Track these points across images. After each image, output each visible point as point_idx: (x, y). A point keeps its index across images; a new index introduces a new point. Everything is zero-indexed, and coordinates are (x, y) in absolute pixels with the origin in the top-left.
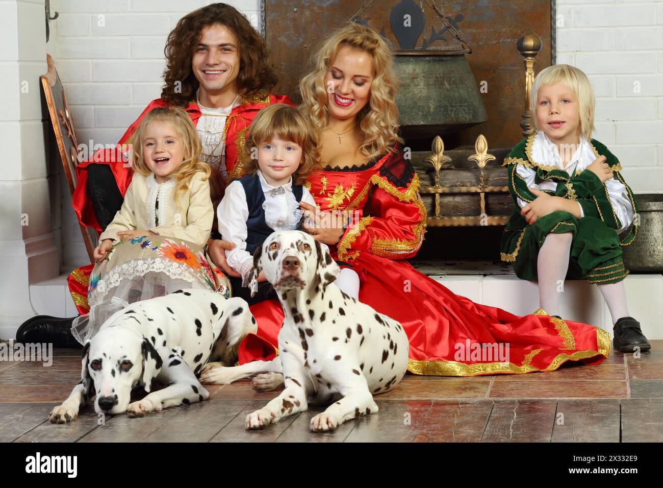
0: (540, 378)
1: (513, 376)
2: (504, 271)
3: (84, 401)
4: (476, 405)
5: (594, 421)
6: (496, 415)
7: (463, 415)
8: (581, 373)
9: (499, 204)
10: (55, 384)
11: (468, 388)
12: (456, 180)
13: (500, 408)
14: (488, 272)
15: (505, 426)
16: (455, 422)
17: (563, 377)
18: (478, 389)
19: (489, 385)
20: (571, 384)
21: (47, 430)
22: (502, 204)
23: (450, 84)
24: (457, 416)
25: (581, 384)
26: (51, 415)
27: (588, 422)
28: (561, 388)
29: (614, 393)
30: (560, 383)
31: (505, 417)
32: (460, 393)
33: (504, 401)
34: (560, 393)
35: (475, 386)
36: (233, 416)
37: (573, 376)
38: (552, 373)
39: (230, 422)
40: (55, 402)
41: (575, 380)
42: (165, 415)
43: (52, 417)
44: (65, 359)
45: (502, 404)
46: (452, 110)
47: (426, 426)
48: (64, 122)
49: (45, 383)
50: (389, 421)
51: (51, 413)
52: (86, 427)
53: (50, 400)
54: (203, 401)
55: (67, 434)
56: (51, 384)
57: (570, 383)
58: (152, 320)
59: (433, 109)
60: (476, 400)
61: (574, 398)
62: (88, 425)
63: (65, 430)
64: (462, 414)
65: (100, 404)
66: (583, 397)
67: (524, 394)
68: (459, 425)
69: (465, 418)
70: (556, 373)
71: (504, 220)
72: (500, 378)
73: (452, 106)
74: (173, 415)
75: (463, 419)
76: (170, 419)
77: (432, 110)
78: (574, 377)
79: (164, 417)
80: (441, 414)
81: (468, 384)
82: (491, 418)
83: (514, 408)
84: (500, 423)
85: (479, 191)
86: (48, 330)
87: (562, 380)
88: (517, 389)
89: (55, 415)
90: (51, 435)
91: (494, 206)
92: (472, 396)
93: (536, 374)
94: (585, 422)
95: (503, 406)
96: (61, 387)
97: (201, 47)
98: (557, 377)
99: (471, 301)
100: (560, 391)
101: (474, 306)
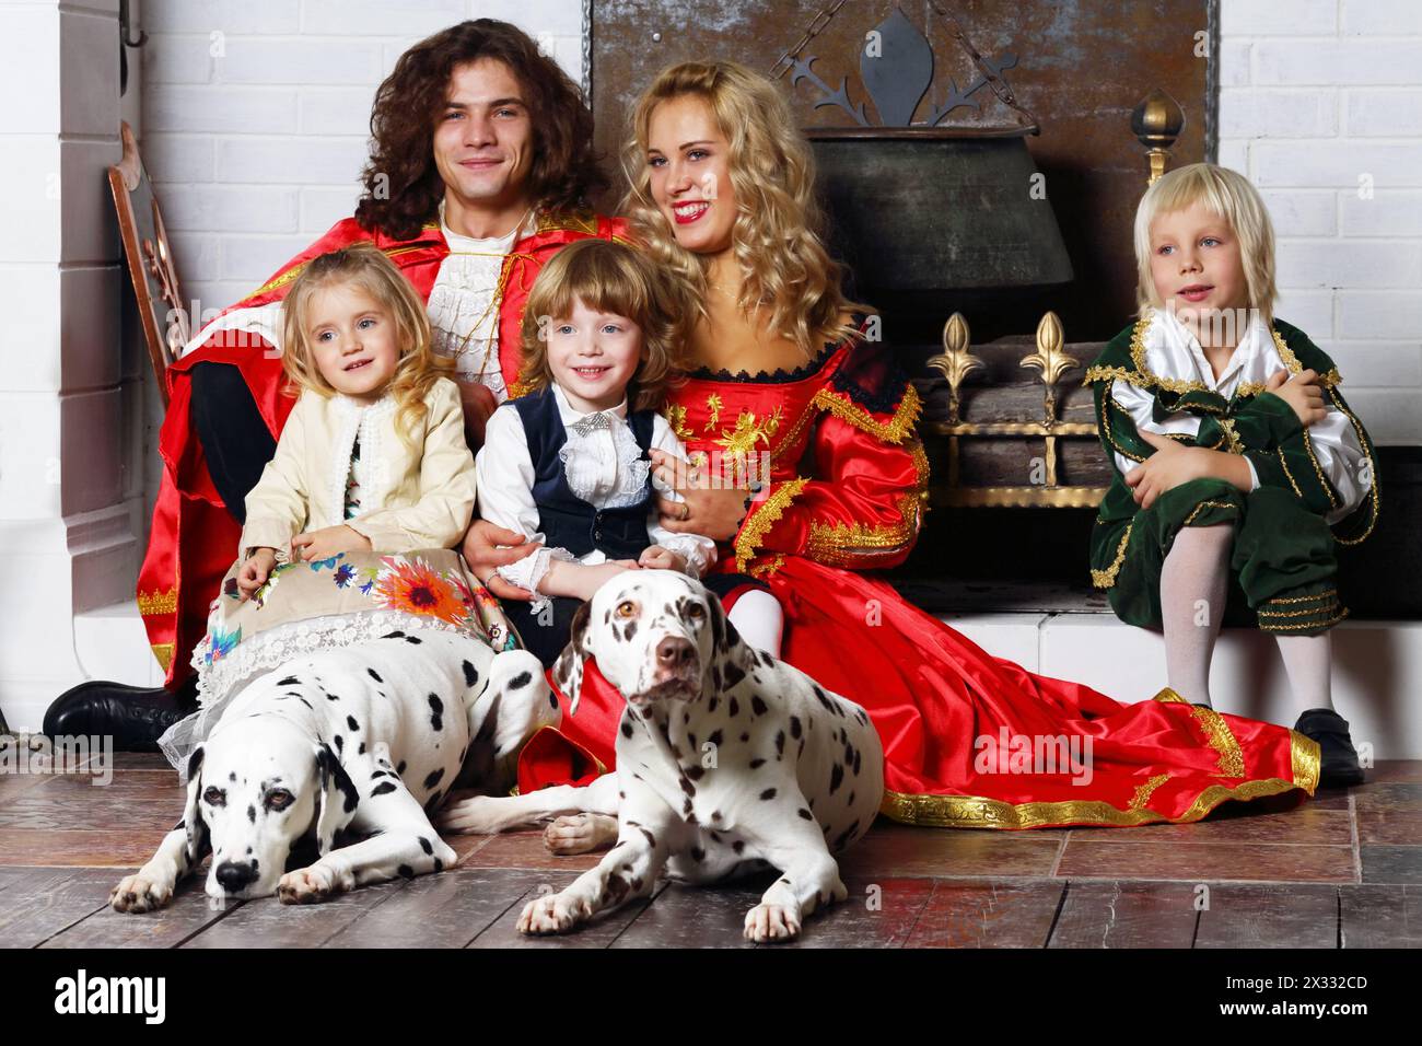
0: (1168, 837)
1: (1109, 830)
2: (1093, 605)
3: (186, 865)
4: (1028, 891)
5: (1284, 930)
6: (1070, 913)
7: (1002, 913)
8: (1255, 828)
9: (1086, 461)
10: (126, 829)
11: (1011, 856)
12: (995, 408)
13: (1081, 899)
14: (1059, 607)
15: (1090, 937)
16: (984, 927)
17: (1216, 836)
18: (1033, 856)
19: (1056, 849)
20: (1235, 850)
21: (106, 927)
22: (1093, 461)
23: (992, 201)
24: (988, 914)
25: (1256, 852)
26: (116, 893)
27: (1268, 933)
28: (1210, 859)
29: (1325, 872)
30: (1211, 849)
31: (1090, 918)
32: (995, 866)
33: (1089, 884)
34: (1211, 870)
35: (1027, 851)
36: (505, 903)
37: (1239, 834)
38: (1192, 826)
39: (499, 917)
40: (125, 867)
41: (1242, 843)
42: (362, 898)
43: (118, 899)
44: (146, 776)
45: (1084, 891)
46: (996, 258)
47: (920, 935)
48: (154, 268)
49: (104, 827)
50: (842, 922)
51: (115, 889)
52: (191, 923)
53: (114, 863)
54: (442, 871)
55: (150, 935)
56: (117, 829)
57: (1232, 850)
58: (336, 697)
59: (957, 254)
60: (1029, 880)
61: (1239, 881)
62: (195, 917)
63: (145, 926)
64: (999, 911)
65: (221, 878)
66: (1260, 878)
67: (1132, 870)
68: (992, 933)
69: (1005, 920)
70: (1203, 827)
71: (1095, 497)
72: (1082, 836)
73: (998, 248)
74: (377, 899)
75: (1001, 921)
76: (371, 908)
77: (953, 256)
78: (1240, 836)
79: (357, 903)
80: (951, 908)
81: (1011, 846)
82: (1060, 920)
83: (1108, 900)
84: (1079, 931)
85: (1043, 432)
86: (112, 714)
87: (1215, 842)
88: (1119, 860)
89: (125, 895)
90: (115, 937)
91: (1075, 467)
92: (1020, 872)
93: (1160, 827)
94: (1262, 934)
95: (1086, 895)
96: (138, 836)
97: (452, 110)
98: (1205, 836)
99: (1024, 670)
100: (1210, 866)
101: (1029, 681)
